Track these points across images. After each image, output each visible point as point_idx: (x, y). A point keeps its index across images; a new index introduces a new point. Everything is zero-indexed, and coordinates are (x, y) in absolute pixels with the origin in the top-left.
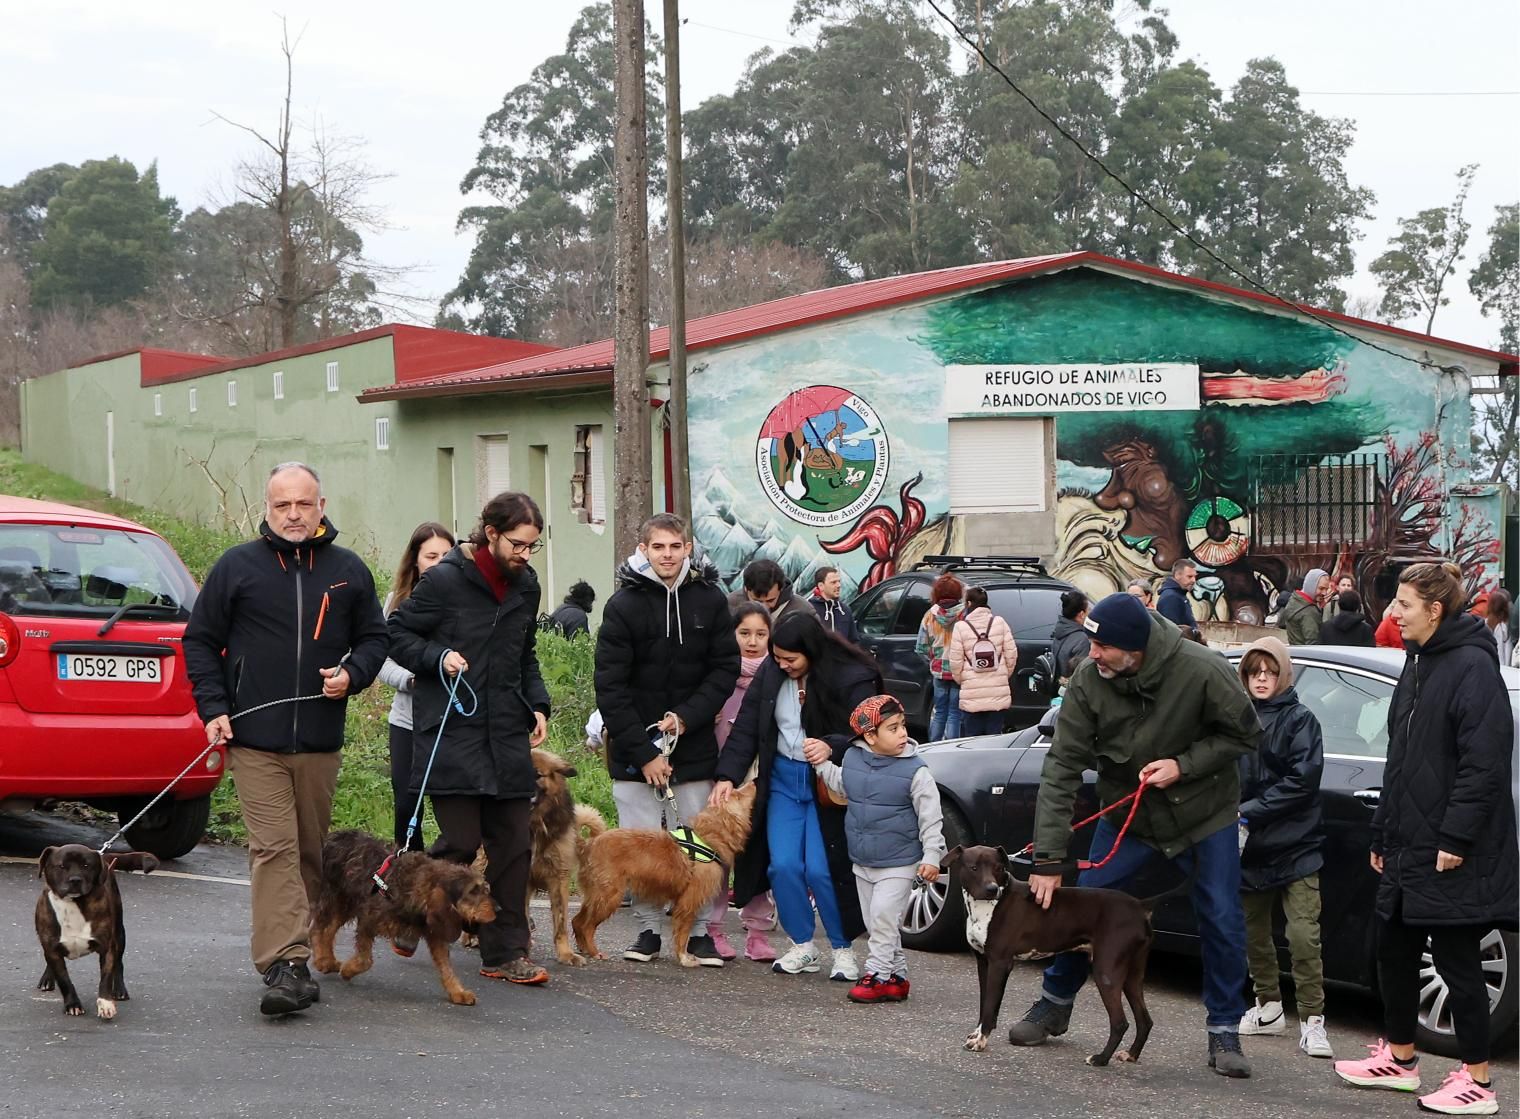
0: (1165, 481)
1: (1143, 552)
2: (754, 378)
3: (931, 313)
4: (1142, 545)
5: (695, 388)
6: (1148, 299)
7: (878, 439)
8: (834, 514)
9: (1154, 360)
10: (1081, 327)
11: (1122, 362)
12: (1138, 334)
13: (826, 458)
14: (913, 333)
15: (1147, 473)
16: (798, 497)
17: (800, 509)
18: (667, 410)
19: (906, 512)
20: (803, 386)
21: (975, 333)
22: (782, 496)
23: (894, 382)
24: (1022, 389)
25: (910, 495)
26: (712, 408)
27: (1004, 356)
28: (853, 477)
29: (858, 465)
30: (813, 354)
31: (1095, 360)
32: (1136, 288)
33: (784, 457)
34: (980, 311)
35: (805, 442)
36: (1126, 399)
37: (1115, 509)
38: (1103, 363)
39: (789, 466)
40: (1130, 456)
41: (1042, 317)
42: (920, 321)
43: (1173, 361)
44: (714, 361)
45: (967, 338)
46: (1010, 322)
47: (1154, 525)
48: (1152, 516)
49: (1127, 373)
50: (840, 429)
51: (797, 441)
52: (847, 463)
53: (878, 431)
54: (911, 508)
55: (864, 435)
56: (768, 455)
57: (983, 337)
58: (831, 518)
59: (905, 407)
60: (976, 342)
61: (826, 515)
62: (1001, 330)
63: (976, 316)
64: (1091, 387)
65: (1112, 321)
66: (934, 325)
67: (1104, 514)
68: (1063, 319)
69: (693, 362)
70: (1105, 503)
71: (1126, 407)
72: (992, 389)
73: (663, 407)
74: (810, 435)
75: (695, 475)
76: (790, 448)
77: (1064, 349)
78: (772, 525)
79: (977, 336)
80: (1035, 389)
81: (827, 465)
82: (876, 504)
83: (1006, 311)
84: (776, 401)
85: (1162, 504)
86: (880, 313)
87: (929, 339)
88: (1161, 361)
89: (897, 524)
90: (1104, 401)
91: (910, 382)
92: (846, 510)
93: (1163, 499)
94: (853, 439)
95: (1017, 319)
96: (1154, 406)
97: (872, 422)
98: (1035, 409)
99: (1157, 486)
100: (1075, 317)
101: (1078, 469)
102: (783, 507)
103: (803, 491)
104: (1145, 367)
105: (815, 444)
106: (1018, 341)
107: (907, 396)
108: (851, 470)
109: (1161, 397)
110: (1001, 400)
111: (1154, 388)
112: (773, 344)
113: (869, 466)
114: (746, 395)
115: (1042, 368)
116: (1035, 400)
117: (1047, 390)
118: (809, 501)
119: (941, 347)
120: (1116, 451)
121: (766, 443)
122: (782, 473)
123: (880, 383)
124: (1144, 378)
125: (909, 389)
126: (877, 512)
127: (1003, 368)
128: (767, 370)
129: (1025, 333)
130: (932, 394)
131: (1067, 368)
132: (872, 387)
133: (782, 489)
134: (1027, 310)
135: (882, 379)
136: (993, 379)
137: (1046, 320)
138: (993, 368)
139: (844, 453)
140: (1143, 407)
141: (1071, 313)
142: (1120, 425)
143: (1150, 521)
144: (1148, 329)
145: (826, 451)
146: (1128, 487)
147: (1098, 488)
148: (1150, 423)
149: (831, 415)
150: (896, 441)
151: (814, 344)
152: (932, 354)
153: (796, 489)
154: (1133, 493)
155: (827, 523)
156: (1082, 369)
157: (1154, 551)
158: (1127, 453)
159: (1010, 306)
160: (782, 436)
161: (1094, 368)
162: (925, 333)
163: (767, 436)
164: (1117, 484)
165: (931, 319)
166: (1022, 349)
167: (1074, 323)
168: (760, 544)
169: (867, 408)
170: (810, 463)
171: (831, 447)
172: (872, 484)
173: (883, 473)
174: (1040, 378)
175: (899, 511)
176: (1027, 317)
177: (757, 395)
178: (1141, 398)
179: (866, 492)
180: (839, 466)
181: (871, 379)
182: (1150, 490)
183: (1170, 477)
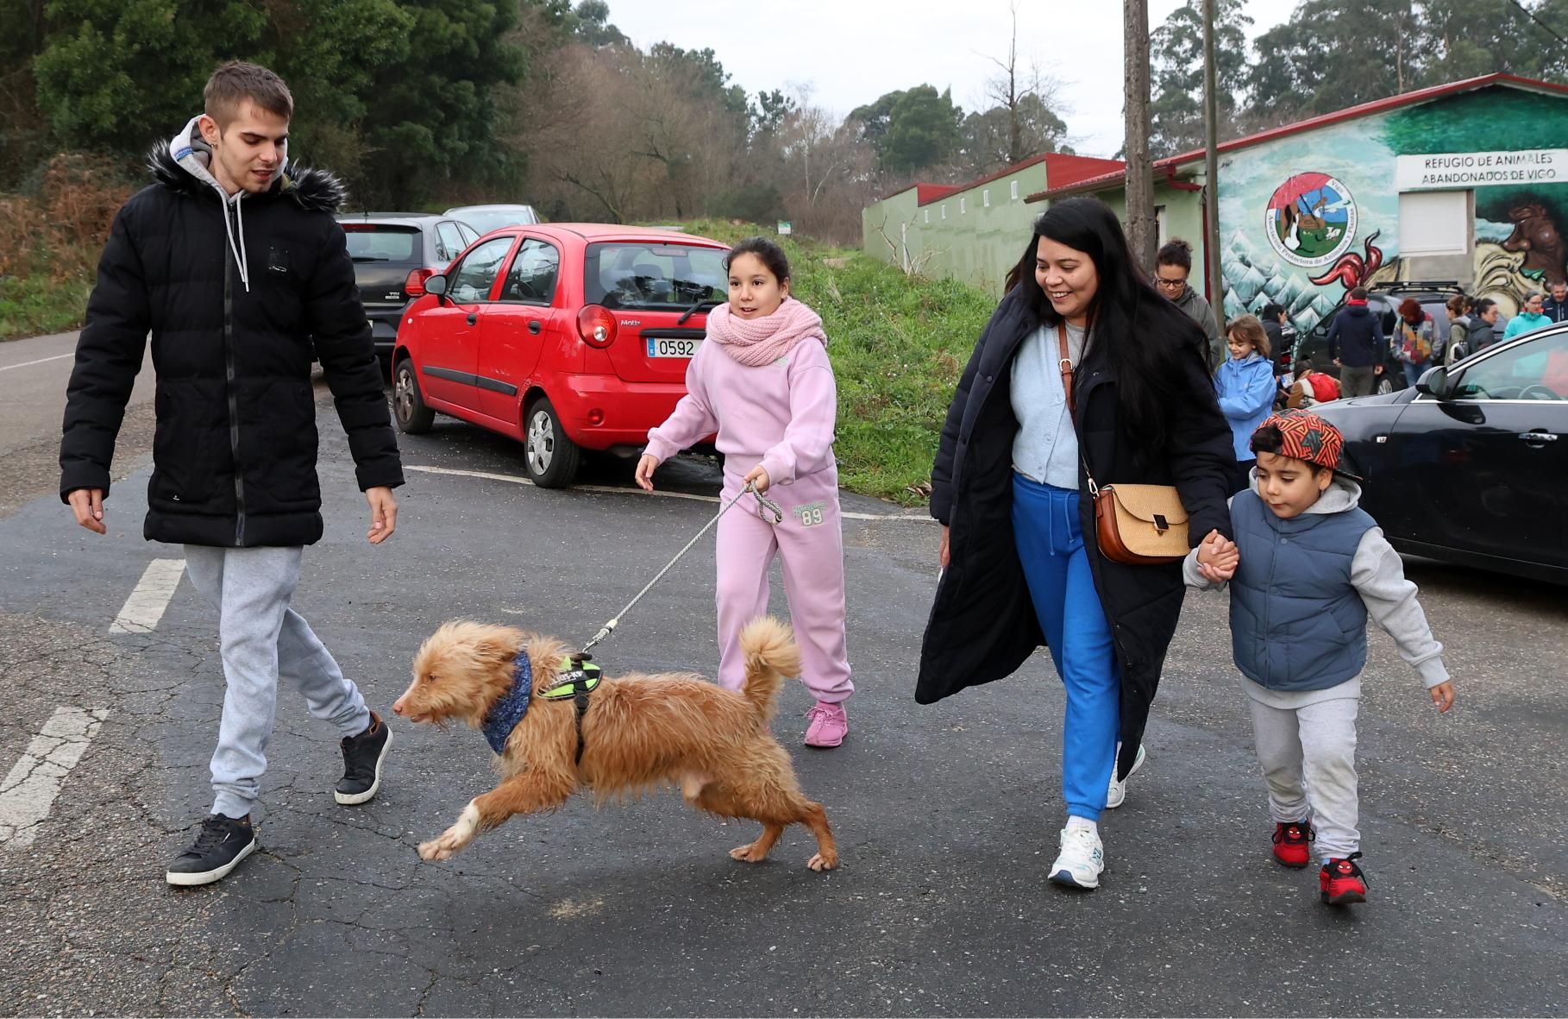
0: (1553, 232)
1: (1537, 281)
2: (1264, 169)
3: (1387, 121)
4: (1536, 276)
5: (1224, 177)
6: (1543, 105)
7: (1349, 208)
8: (1319, 258)
9: (1547, 147)
10: (1494, 127)
11: (1523, 149)
12: (1535, 129)
13: (1313, 221)
14: (1374, 134)
15: (1540, 226)
16: (1294, 248)
17: (1295, 256)
18: (1204, 192)
19: (1369, 257)
20: (1297, 173)
21: (1418, 133)
22: (1283, 247)
23: (1361, 168)
24: (1451, 171)
25: (1372, 245)
26: (1235, 190)
27: (1438, 148)
28: (1332, 233)
29: (1335, 225)
30: (1306, 151)
31: (1503, 149)
32: (1535, 97)
33: (1284, 221)
34: (1422, 117)
35: (1299, 211)
36: (1525, 175)
37: (1516, 251)
38: (1511, 150)
39: (1288, 227)
40: (1528, 215)
41: (1466, 120)
42: (1379, 126)
43: (1561, 148)
44: (1237, 159)
45: (1412, 137)
46: (1443, 124)
47: (1545, 262)
48: (1544, 256)
49: (1527, 157)
50: (1323, 201)
51: (1294, 210)
52: (1328, 224)
53: (1349, 202)
54: (1372, 254)
55: (1339, 205)
56: (1273, 221)
57: (1424, 135)
58: (1317, 262)
59: (1368, 185)
60: (1418, 139)
61: (1313, 260)
62: (1436, 131)
63: (1420, 121)
64: (1500, 168)
65: (1517, 122)
66: (1390, 129)
67: (1509, 255)
68: (1481, 121)
69: (1221, 160)
70: (1510, 248)
71: (1526, 181)
72: (1430, 172)
73: (1201, 190)
74: (1302, 207)
75: (1223, 235)
76: (1288, 215)
77: (1482, 142)
78: (1276, 267)
79: (1419, 135)
80: (1460, 170)
81: (1313, 226)
82: (1350, 250)
83: (1440, 117)
84: (1279, 184)
85: (1551, 247)
86: (1351, 122)
87: (1386, 139)
88: (1552, 148)
89: (1362, 265)
90: (1510, 177)
91: (1372, 168)
92: (1327, 255)
93: (1552, 244)
94: (1332, 208)
95: (1448, 123)
96: (1546, 180)
97: (1345, 196)
98: (1460, 184)
99: (1547, 235)
100: (1489, 120)
101: (1491, 224)
102: (1283, 255)
103: (1298, 244)
104: (1540, 152)
105: (1305, 212)
106: (1449, 137)
107: (1370, 178)
108: (1330, 229)
109: (1551, 173)
110: (1437, 178)
111: (1546, 167)
112: (1277, 146)
113: (1343, 226)
114: (1259, 181)
115: (1465, 156)
116: (1460, 178)
117: (1469, 170)
118: (1301, 251)
119: (1394, 143)
120: (1518, 212)
121: (1272, 212)
122: (1283, 232)
123: (1351, 170)
124: (1539, 160)
125: (1370, 173)
126: (1348, 257)
127: (1438, 156)
128: (1273, 163)
129: (1453, 132)
130: (1387, 176)
131: (1484, 155)
132: (1345, 172)
133: (1283, 242)
134: (1454, 116)
135: (1353, 167)
136: (1431, 164)
137: (1469, 122)
138: (1431, 157)
139: (1325, 218)
140: (1538, 181)
141: (1487, 117)
142: (1521, 193)
143: (1542, 259)
144: (1542, 126)
145: (1314, 217)
146: (1527, 236)
147: (1505, 237)
148: (1543, 191)
149: (1318, 192)
150: (1363, 209)
151: (1305, 145)
152: (1387, 149)
153: (1293, 242)
154: (1530, 240)
155: (1314, 265)
156: (1494, 155)
157: (1544, 279)
158: (1526, 212)
159: (1443, 113)
160: (1283, 207)
161: (1503, 154)
162: (1383, 134)
163: (1273, 207)
164: (1518, 235)
165: (1387, 125)
166: (1451, 143)
167: (1489, 124)
168: (1268, 280)
169: (1342, 187)
170: (1302, 225)
171: (1317, 213)
172: (1345, 238)
173: (1353, 230)
174: (1464, 162)
175: (1363, 255)
176: (1456, 122)
177: (1265, 180)
178: (1537, 174)
179: (1341, 243)
180: (1322, 228)
181: (1343, 167)
182: (1542, 238)
183: (1557, 228)
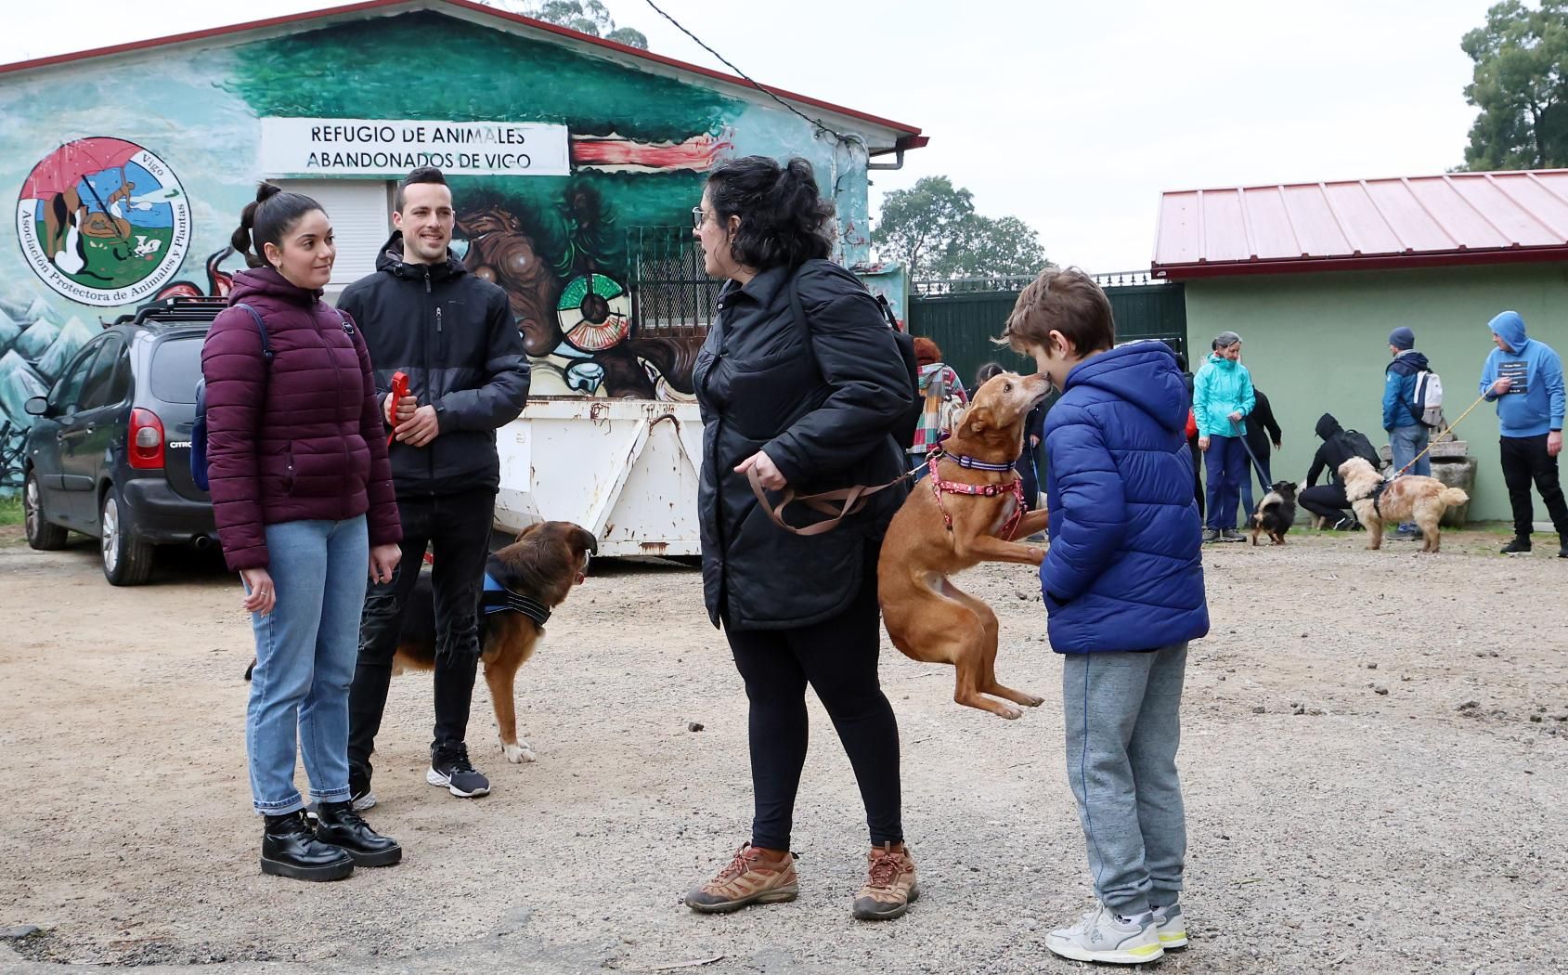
0: (531, 256)
2: (11, 126)
3: (241, 56)
6: (506, 50)
7: (176, 202)
8: (121, 291)
9: (516, 118)
10: (427, 78)
11: (477, 119)
12: (496, 88)
13: (108, 224)
14: (219, 78)
15: (510, 246)
16: (73, 271)
17: (76, 285)
19: (215, 289)
20: (77, 137)
21: (296, 80)
22: (52, 269)
23: (195, 134)
24: (356, 147)
25: (220, 269)
27: (334, 108)
28: (145, 247)
29: (151, 233)
30: (90, 98)
31: (444, 117)
32: (493, 36)
33: (53, 222)
34: (302, 55)
35: (81, 204)
36: (482, 162)
38: (455, 120)
39: (61, 233)
40: (489, 227)
41: (379, 66)
42: (227, 64)
43: (538, 120)
45: (287, 86)
46: (340, 69)
47: (520, 304)
48: (517, 294)
49: (484, 133)
50: (127, 189)
51: (71, 203)
52: (141, 231)
53: (176, 193)
54: (221, 285)
55: (157, 197)
56: (32, 220)
57: (307, 85)
58: (118, 296)
59: (210, 165)
60: (298, 90)
61: (111, 293)
62: (329, 79)
63: (299, 61)
64: (441, 147)
65: (466, 74)
66: (247, 70)
68: (406, 69)
71: (483, 170)
72: (320, 147)
74: (87, 196)
76: (62, 210)
77: (408, 102)
78: (39, 305)
79: (300, 85)
80: (373, 147)
81: (109, 233)
82: (178, 278)
83: (334, 57)
84: (42, 154)
85: (529, 281)
86: (176, 53)
87: (239, 86)
88: (524, 120)
90: (457, 163)
91: (216, 136)
92: (136, 286)
93: (530, 276)
94: (144, 202)
95: (349, 67)
96: (516, 171)
97: (168, 182)
98: (373, 170)
99: (522, 261)
100: (418, 67)
102: (53, 282)
103: (80, 263)
104: (505, 126)
105: (94, 207)
106: (352, 90)
107: (212, 152)
108: (142, 239)
109: (524, 161)
110: (332, 159)
111: (516, 150)
112: (36, 87)
113: (166, 235)
114: (4, 147)
115: (380, 124)
116: (373, 160)
117: (387, 149)
118: (87, 275)
119: (255, 96)
120: (473, 220)
121: (30, 205)
122: (51, 240)
123: (178, 137)
124: (504, 138)
125: (214, 144)
126: (177, 289)
127: (333, 123)
128: (28, 117)
129: (358, 82)
130: (244, 151)
131: (412, 125)
132: (168, 140)
133: (52, 261)
134: (360, 57)
135: (181, 132)
136: (321, 135)
137: (385, 68)
138: (320, 123)
139: (131, 218)
140: (503, 171)
141: (416, 62)
142: (478, 191)
143: (514, 299)
144: (507, 83)
145: (109, 216)
146: (489, 261)
148: (512, 190)
149: (115, 173)
150: (199, 205)
151: (90, 89)
152: (244, 105)
153: (70, 260)
154: (494, 268)
155: (112, 302)
156: (430, 126)
158: (486, 223)
159: (340, 51)
160: (51, 197)
161: (444, 125)
162: (234, 79)
163: (30, 196)
164: (474, 258)
165: (242, 63)
166: (355, 100)
167: (418, 73)
168: (24, 328)
169: (162, 166)
170: (88, 229)
171: (115, 210)
172: (169, 256)
173: (184, 242)
174: (378, 135)
175: (205, 286)
176: (361, 65)
177: (15, 147)
178: (502, 161)
179: (163, 265)
180: (126, 235)
181: (163, 130)
182: (515, 266)
183: (538, 251)
